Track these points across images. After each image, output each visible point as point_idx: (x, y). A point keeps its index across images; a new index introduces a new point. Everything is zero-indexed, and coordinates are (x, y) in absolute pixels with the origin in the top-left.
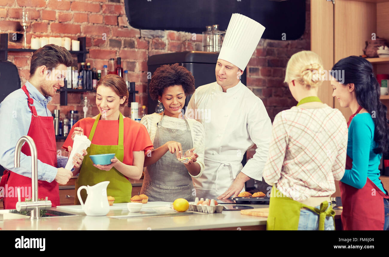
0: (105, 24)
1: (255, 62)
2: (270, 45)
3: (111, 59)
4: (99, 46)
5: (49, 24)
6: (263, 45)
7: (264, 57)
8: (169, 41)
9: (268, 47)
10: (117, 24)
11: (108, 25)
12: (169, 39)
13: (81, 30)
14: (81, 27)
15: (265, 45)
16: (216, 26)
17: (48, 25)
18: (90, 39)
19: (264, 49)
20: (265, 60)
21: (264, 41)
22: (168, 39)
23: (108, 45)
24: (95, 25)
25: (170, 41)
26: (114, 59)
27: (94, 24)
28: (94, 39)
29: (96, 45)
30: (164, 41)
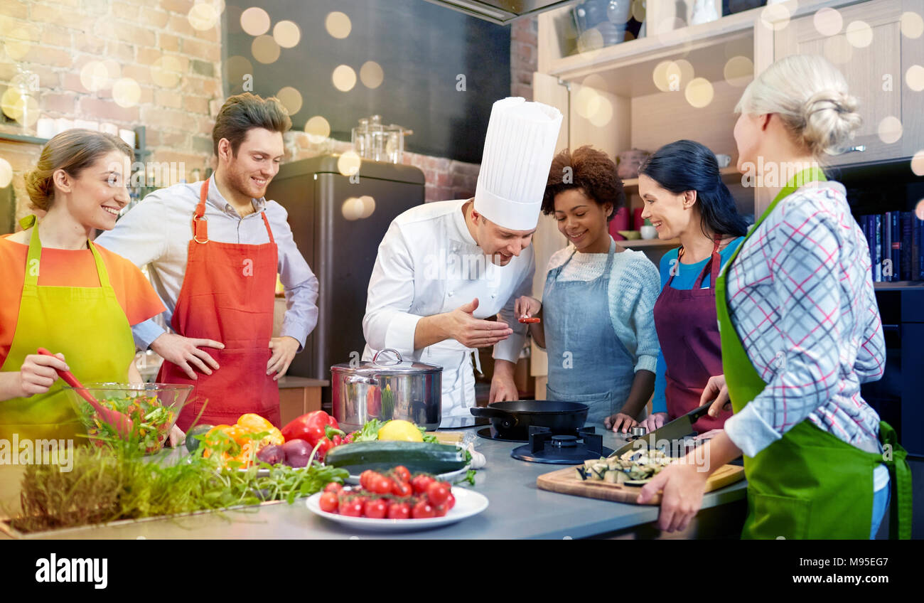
0: (187, 111)
1: (436, 194)
2: (459, 170)
3: (194, 170)
4: (173, 147)
5: (78, 99)
6: (448, 168)
7: (448, 188)
8: (298, 149)
9: (455, 174)
10: (207, 112)
11: (191, 112)
12: (299, 146)
13: (141, 116)
14: (141, 111)
15: (451, 169)
16: (376, 118)
17: (76, 100)
18: (157, 133)
19: (449, 175)
20: (451, 191)
21: (450, 163)
22: (296, 145)
23: (191, 147)
24: (168, 109)
25: (301, 150)
26: (199, 170)
27: (165, 108)
28: (164, 133)
29: (168, 145)
30: (290, 149)
